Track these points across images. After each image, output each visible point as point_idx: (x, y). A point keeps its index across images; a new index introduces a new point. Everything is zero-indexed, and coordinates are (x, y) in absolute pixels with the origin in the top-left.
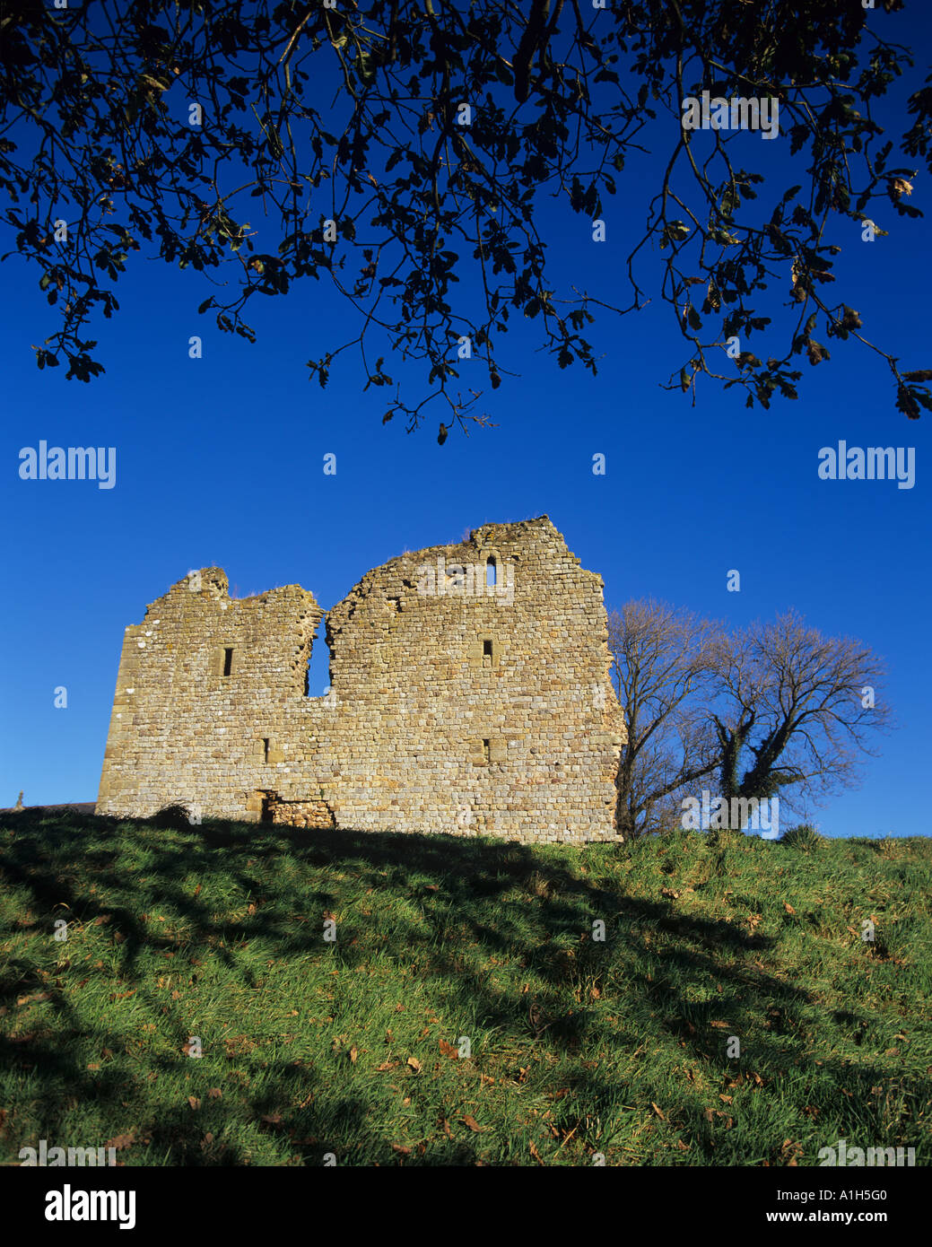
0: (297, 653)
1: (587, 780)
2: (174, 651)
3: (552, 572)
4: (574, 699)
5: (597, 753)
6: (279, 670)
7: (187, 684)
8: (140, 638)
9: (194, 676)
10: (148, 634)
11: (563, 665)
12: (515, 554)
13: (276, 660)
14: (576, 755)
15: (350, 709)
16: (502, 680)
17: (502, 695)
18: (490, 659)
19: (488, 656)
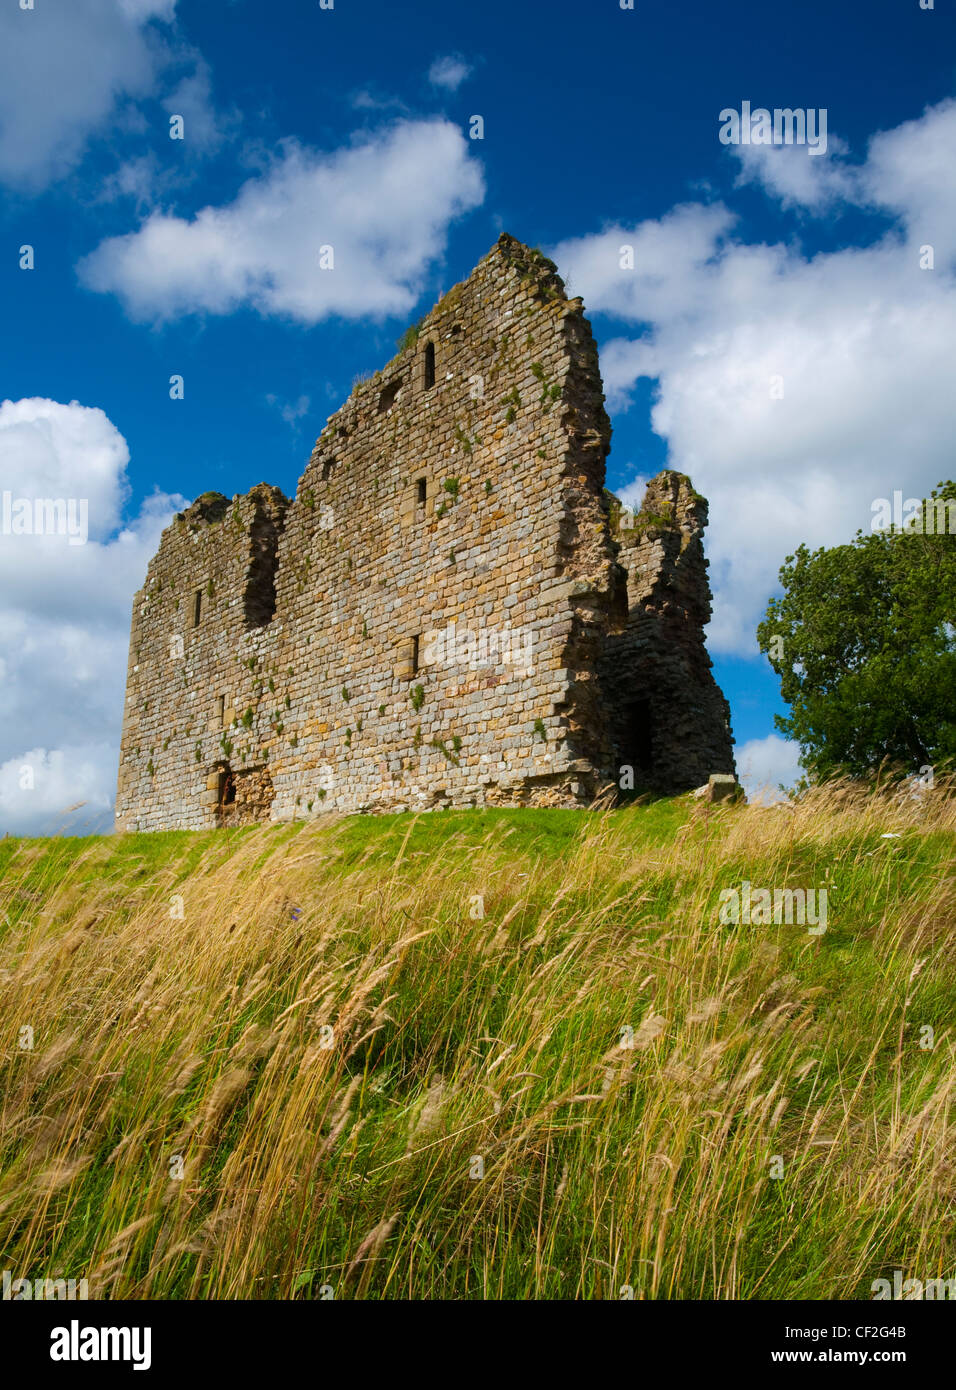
3: (501, 329)
5: (548, 619)
6: (233, 603)
8: (142, 606)
10: (147, 597)
11: (507, 483)
12: (456, 323)
15: (289, 634)
16: (435, 535)
17: (434, 561)
18: (424, 507)
19: (421, 504)
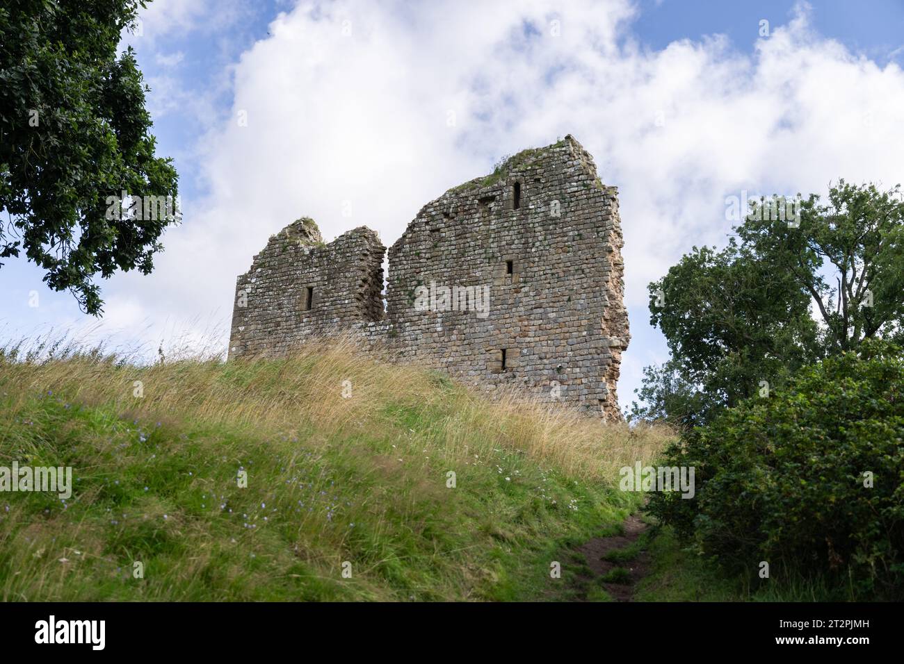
0: (361, 286)
1: (584, 381)
2: (271, 293)
3: (569, 191)
4: (579, 307)
5: (596, 356)
6: (347, 302)
7: (279, 319)
8: (247, 285)
9: (286, 312)
10: (253, 281)
11: (571, 278)
12: (537, 177)
13: (345, 293)
14: (577, 358)
15: (398, 330)
16: (519, 295)
17: (519, 309)
18: (511, 277)
19: (510, 275)
